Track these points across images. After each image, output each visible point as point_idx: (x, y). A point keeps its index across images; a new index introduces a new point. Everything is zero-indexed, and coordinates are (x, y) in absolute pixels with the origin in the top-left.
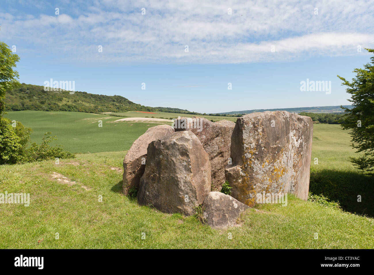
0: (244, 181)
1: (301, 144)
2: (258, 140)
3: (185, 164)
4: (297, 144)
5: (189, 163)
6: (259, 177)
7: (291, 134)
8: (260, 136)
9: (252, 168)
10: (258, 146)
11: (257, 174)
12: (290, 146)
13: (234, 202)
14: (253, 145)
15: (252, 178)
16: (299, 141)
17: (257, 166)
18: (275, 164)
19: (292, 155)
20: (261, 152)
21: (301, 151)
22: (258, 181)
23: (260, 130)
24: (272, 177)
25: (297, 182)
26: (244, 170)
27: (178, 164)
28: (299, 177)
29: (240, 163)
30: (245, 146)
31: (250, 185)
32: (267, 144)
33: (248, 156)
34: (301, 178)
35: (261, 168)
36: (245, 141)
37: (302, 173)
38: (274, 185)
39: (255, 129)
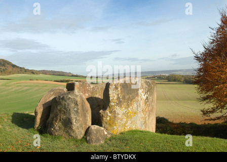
0: (110, 118)
1: (147, 98)
2: (118, 95)
3: (76, 109)
4: (144, 97)
5: (78, 109)
6: (120, 116)
7: (140, 91)
8: (119, 92)
9: (115, 111)
10: (118, 98)
11: (118, 114)
12: (139, 99)
13: (104, 131)
14: (115, 98)
15: (115, 117)
16: (146, 95)
17: (118, 110)
18: (129, 109)
19: (141, 104)
20: (120, 102)
21: (147, 102)
22: (119, 119)
23: (119, 89)
24: (127, 117)
25: (145, 122)
26: (111, 112)
27: (71, 110)
28: (147, 119)
29: (108, 109)
30: (111, 98)
31: (114, 122)
32: (124, 97)
33: (112, 104)
34: (149, 119)
35: (120, 111)
36: (111, 96)
37: (149, 116)
38: (129, 122)
39: (116, 88)
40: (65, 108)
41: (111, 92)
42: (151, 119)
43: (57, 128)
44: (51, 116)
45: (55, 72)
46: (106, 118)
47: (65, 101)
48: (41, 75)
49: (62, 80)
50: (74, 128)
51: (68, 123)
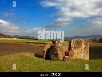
0: (72, 54)
1: (85, 47)
2: (74, 45)
3: (59, 50)
6: (75, 53)
7: (82, 44)
9: (73, 51)
10: (74, 46)
12: (82, 47)
13: (70, 58)
14: (73, 46)
15: (73, 53)
16: (85, 46)
17: (74, 51)
18: (78, 51)
19: (83, 49)
20: (75, 48)
21: (85, 48)
22: (75, 54)
23: (75, 43)
24: (78, 54)
25: (85, 57)
26: (72, 51)
27: (58, 50)
28: (85, 55)
29: (71, 50)
30: (72, 46)
31: (73, 55)
32: (76, 46)
33: (72, 48)
34: (86, 56)
35: (75, 51)
36: (72, 45)
37: (86, 54)
38: (78, 56)
39: (74, 42)
40: (56, 50)
41: (72, 44)
42: (87, 56)
43: (53, 57)
44: (50, 52)
45: (24, 37)
46: (70, 53)
47: (55, 47)
48: (14, 38)
49: (28, 42)
50: (59, 56)
51: (57, 55)
